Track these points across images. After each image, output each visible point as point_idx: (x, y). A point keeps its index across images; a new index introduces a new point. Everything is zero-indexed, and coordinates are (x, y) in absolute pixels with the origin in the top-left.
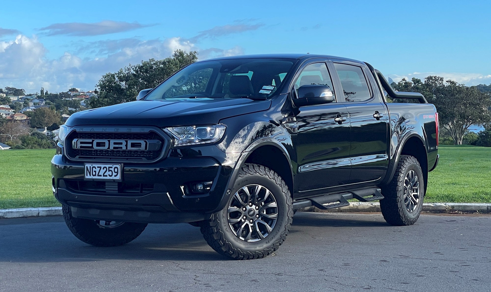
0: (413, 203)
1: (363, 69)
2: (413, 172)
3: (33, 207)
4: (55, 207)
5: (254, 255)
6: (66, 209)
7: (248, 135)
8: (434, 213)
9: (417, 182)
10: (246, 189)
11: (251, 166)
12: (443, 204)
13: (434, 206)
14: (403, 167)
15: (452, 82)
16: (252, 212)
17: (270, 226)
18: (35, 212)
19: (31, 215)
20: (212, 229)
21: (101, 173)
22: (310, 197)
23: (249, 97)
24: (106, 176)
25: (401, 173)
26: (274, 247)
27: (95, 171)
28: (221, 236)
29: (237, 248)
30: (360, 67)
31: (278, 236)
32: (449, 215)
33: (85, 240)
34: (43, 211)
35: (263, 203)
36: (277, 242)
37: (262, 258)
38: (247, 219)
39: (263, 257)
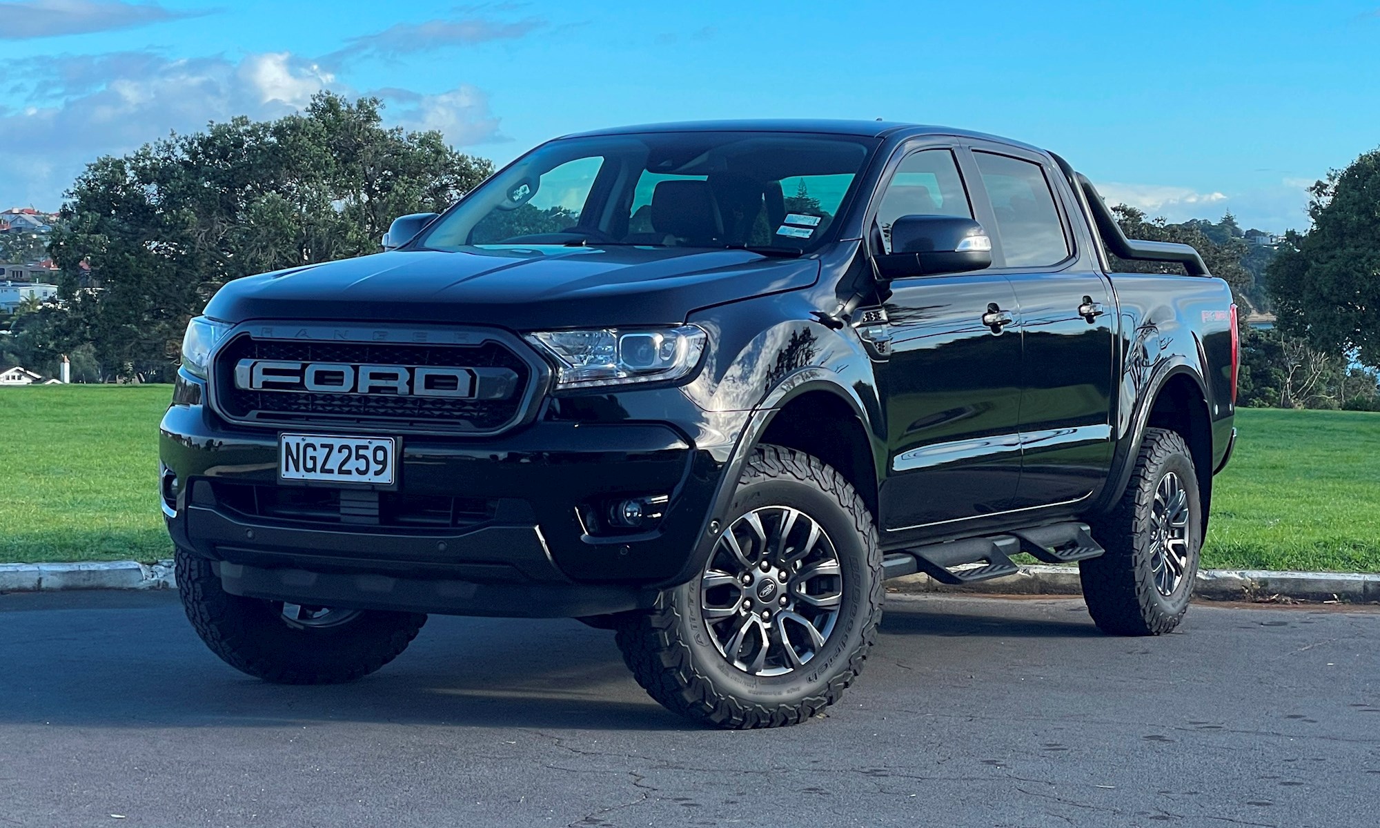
0: (1174, 570)
1: (1047, 170)
2: (1176, 478)
3: (19, 560)
4: (89, 564)
5: (774, 717)
6: (191, 570)
7: (758, 359)
8: (1209, 599)
9: (1182, 508)
10: (754, 519)
11: (770, 451)
12: (1234, 575)
13: (1208, 579)
14: (1151, 461)
15: (1129, 211)
16: (768, 590)
17: (820, 630)
18: (28, 575)
19: (15, 586)
20: (657, 637)
21: (333, 464)
22: (913, 545)
23: (748, 247)
24: (349, 472)
25: (1145, 479)
26: (829, 695)
27: (312, 458)
28: (684, 659)
29: (728, 693)
30: (1039, 165)
31: (841, 661)
32: (1257, 608)
33: (245, 664)
34: (54, 573)
35: (799, 563)
36: (840, 678)
37: (794, 724)
38: (754, 608)
39: (798, 722)
